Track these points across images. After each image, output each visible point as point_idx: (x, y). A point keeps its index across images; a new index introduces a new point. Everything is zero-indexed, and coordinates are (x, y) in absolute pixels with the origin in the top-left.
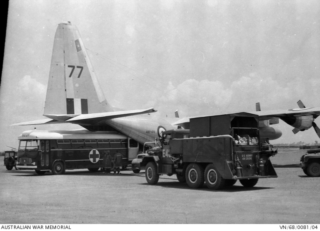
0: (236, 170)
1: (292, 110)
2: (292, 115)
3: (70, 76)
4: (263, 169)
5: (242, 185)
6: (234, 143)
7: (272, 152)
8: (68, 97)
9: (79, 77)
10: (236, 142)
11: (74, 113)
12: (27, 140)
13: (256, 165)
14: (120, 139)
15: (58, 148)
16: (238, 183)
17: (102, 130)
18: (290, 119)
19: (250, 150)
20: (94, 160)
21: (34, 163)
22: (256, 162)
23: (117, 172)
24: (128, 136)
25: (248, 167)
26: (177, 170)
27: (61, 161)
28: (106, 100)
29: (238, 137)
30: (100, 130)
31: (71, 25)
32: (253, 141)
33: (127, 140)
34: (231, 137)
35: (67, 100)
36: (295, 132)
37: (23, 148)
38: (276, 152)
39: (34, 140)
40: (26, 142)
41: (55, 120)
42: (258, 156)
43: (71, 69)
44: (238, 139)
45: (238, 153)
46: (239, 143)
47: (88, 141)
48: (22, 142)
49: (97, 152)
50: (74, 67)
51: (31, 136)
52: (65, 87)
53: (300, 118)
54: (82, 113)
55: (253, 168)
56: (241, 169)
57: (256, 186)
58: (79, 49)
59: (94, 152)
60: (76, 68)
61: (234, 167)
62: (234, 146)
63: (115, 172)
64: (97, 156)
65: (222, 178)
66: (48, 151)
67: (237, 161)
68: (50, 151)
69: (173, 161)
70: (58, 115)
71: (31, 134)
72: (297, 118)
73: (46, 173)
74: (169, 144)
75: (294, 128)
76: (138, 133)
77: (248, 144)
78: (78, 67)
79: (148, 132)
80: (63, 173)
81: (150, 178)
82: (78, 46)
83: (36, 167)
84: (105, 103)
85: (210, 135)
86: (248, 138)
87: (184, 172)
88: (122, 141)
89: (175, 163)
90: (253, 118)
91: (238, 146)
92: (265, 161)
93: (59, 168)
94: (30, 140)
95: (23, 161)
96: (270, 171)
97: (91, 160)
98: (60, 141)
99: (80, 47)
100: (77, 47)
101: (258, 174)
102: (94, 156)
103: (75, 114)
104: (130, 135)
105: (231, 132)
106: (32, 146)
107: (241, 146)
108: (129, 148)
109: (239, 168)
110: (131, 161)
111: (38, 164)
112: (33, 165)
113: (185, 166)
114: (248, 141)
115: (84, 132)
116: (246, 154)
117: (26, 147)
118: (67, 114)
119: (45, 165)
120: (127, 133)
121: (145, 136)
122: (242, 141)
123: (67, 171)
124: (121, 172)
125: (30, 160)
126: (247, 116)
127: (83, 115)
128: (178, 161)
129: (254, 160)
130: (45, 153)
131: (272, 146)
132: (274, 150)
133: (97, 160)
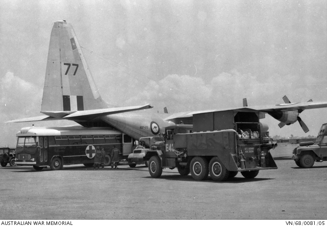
0: (240, 162)
1: (279, 105)
2: (279, 110)
3: (66, 74)
4: (264, 161)
5: (243, 177)
6: (237, 137)
7: (273, 145)
8: (64, 95)
9: (74, 74)
10: (240, 136)
11: (70, 110)
12: (25, 137)
13: (257, 157)
14: (115, 135)
15: (55, 144)
16: (239, 175)
17: (97, 126)
18: (277, 114)
19: (252, 144)
20: (91, 156)
21: (33, 159)
22: (258, 155)
23: (114, 167)
24: (122, 132)
25: (251, 159)
26: (180, 163)
27: (59, 157)
28: (100, 96)
29: (241, 132)
30: (94, 126)
31: (66, 23)
32: (255, 135)
33: (121, 135)
34: (235, 131)
35: (64, 96)
36: (281, 126)
37: (22, 145)
38: (276, 145)
39: (33, 137)
40: (24, 138)
41: (52, 117)
42: (259, 149)
43: (67, 67)
44: (241, 134)
45: (242, 147)
46: (242, 137)
47: (84, 136)
48: (20, 139)
49: (93, 148)
50: (69, 65)
51: (29, 133)
52: (62, 84)
53: (286, 113)
54: (78, 110)
55: (255, 160)
56: (244, 162)
57: (256, 177)
58: (74, 47)
59: (91, 147)
60: (71, 66)
61: (238, 160)
62: (237, 139)
63: (112, 167)
64: (93, 151)
65: (227, 170)
66: (46, 147)
67: (241, 154)
68: (48, 147)
69: (177, 154)
70: (55, 112)
71: (29, 131)
72: (284, 113)
73: (44, 169)
74: (172, 139)
75: (280, 122)
76: (132, 129)
77: (250, 137)
78: (73, 65)
79: (141, 128)
80: (61, 168)
81: (154, 171)
82: (74, 44)
83: (35, 163)
84: (100, 99)
85: (214, 130)
86: (250, 132)
87: (188, 165)
88: (117, 137)
89: (179, 156)
90: (254, 113)
91: (241, 139)
92: (266, 154)
93: (57, 164)
94: (29, 137)
95: (21, 157)
96: (270, 163)
97: (88, 155)
98: (58, 137)
99: (75, 45)
100: (72, 45)
101: (260, 166)
102: (91, 152)
103: (72, 111)
104: (125, 131)
105: (235, 127)
106: (30, 142)
107: (244, 139)
108: (123, 143)
109: (242, 160)
110: (128, 156)
111: (37, 160)
112: (32, 161)
113: (189, 159)
114: (250, 135)
115: (79, 128)
116: (248, 147)
117: (25, 143)
118: (64, 110)
119: (44, 161)
120: (121, 129)
121: (139, 132)
122: (244, 135)
123: (64, 166)
124: (119, 167)
125: (29, 156)
126: (248, 111)
127: (79, 112)
128: (181, 155)
129: (256, 153)
130: (43, 150)
131: (272, 140)
132: (274, 143)
133: (94, 155)
